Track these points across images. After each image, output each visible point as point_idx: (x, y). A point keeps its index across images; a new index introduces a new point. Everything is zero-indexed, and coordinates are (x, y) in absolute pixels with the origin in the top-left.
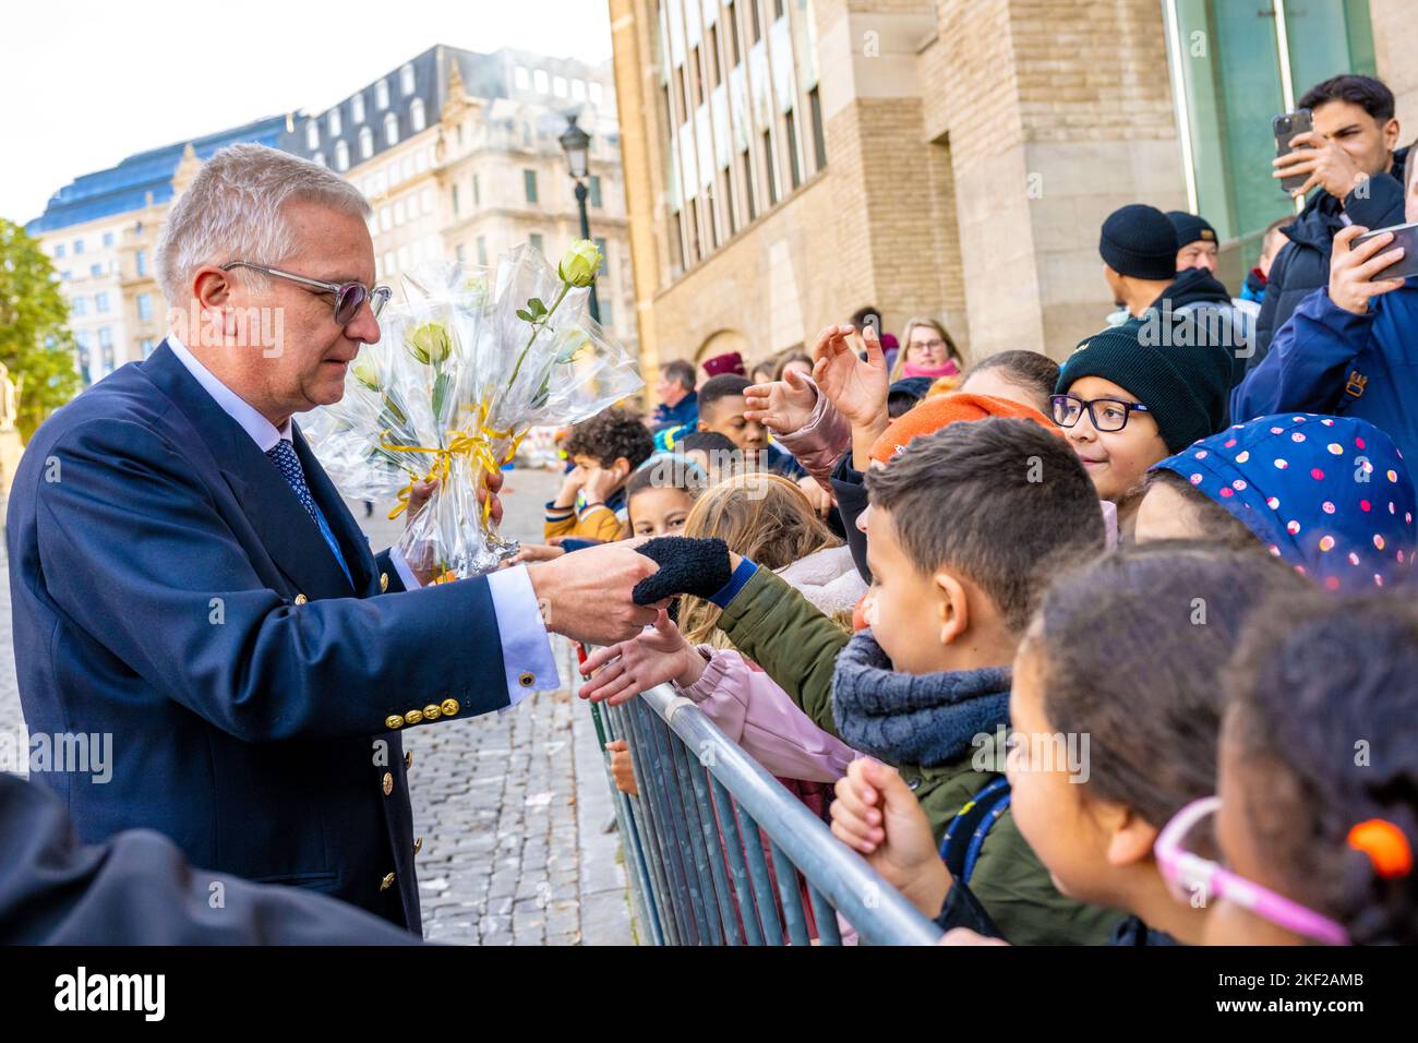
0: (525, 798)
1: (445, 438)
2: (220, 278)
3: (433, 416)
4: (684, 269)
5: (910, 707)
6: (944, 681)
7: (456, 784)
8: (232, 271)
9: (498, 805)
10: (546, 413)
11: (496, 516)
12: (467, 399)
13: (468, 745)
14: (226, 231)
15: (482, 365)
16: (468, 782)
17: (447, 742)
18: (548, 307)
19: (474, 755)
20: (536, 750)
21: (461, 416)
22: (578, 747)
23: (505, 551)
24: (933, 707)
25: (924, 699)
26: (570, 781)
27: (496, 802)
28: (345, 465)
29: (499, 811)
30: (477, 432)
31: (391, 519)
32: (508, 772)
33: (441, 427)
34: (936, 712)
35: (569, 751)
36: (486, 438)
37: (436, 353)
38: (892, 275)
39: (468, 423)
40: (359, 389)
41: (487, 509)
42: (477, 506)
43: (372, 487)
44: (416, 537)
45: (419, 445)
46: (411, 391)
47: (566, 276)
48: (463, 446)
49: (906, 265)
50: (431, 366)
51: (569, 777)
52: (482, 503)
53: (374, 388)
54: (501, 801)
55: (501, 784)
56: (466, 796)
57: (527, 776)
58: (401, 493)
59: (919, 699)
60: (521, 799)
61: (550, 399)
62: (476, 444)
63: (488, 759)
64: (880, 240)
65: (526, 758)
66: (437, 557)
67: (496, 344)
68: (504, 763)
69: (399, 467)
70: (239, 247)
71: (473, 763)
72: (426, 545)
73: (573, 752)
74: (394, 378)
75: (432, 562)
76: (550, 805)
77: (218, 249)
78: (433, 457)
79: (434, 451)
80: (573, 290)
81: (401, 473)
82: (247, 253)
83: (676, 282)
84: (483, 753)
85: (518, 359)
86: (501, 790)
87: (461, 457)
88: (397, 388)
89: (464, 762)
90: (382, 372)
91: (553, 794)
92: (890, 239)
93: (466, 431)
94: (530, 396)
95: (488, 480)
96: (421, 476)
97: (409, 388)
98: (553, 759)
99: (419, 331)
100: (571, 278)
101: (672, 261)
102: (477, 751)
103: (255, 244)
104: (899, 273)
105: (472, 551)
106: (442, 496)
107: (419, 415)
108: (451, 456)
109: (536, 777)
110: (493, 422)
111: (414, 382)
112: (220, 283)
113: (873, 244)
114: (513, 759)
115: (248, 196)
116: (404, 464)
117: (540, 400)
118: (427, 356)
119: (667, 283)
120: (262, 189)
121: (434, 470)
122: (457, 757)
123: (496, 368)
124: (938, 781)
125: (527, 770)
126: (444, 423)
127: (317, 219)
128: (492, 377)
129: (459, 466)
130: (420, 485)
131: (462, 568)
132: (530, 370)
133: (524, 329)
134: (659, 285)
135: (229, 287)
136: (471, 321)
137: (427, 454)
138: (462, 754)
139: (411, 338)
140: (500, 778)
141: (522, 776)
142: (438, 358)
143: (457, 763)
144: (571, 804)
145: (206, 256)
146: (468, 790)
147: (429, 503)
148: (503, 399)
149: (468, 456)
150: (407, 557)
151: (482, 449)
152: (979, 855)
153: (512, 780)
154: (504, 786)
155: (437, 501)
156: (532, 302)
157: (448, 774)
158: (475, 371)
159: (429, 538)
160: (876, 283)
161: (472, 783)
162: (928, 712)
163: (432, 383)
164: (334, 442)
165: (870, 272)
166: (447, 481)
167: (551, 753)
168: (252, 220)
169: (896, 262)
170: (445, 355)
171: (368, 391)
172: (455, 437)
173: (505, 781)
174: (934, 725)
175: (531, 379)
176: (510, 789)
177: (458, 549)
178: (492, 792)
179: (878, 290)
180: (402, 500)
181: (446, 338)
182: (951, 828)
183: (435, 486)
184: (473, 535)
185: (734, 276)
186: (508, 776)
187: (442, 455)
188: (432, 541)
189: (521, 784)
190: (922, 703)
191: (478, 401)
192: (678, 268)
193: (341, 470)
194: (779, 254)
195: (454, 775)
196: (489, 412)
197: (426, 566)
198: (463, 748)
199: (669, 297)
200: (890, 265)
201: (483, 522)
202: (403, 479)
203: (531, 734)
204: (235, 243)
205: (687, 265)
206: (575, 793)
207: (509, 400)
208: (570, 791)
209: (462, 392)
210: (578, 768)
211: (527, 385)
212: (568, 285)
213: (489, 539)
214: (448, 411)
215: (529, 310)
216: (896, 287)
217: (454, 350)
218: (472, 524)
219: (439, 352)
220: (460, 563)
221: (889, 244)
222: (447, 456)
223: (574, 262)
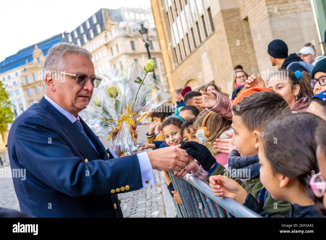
0: (151, 213)
1: (120, 117)
3: (116, 112)
4: (178, 64)
5: (247, 164)
6: (254, 157)
7: (132, 212)
10: (146, 107)
11: (136, 136)
12: (124, 106)
13: (134, 201)
15: (127, 96)
16: (135, 211)
17: (128, 201)
18: (142, 79)
19: (136, 203)
20: (153, 200)
21: (123, 111)
22: (164, 198)
23: (139, 145)
24: (253, 163)
25: (250, 162)
26: (163, 207)
27: (144, 215)
28: (94, 127)
30: (128, 114)
31: (108, 140)
32: (146, 207)
33: (118, 114)
34: (253, 165)
35: (162, 199)
36: (131, 116)
38: (237, 59)
39: (125, 112)
40: (95, 107)
41: (133, 135)
42: (130, 134)
43: (102, 132)
44: (115, 145)
45: (113, 120)
46: (109, 106)
47: (146, 69)
48: (125, 119)
50: (114, 98)
51: (163, 206)
52: (132, 133)
53: (99, 106)
54: (145, 215)
55: (144, 210)
56: (136, 214)
57: (151, 207)
58: (110, 133)
59: (249, 162)
60: (150, 213)
61: (147, 103)
62: (128, 118)
63: (140, 204)
64: (232, 49)
65: (150, 203)
66: (121, 149)
67: (130, 90)
68: (145, 205)
69: (109, 126)
71: (136, 206)
72: (118, 146)
73: (163, 199)
74: (104, 103)
75: (120, 151)
76: (159, 214)
78: (117, 123)
79: (117, 121)
80: (149, 73)
81: (109, 128)
83: (176, 68)
84: (139, 203)
85: (137, 93)
86: (145, 212)
87: (125, 122)
88: (105, 105)
89: (134, 205)
90: (101, 101)
91: (159, 211)
93: (125, 115)
94: (141, 103)
95: (132, 127)
96: (115, 128)
97: (108, 105)
98: (158, 202)
99: (109, 89)
100: (148, 70)
101: (175, 62)
102: (137, 202)
104: (238, 58)
105: (130, 146)
106: (121, 133)
107: (112, 111)
108: (122, 122)
109: (154, 207)
110: (132, 111)
111: (109, 103)
113: (230, 50)
114: (147, 203)
117: (144, 104)
118: (112, 95)
119: (174, 68)
121: (118, 126)
122: (132, 205)
123: (131, 97)
124: (256, 182)
125: (151, 206)
126: (119, 113)
128: (130, 99)
129: (124, 125)
130: (114, 130)
131: (128, 151)
132: (140, 96)
133: (137, 85)
134: (172, 69)
136: (123, 85)
137: (115, 122)
138: (133, 204)
139: (107, 91)
140: (144, 209)
141: (150, 207)
142: (115, 96)
143: (132, 206)
144: (164, 213)
146: (136, 213)
147: (118, 135)
148: (134, 105)
149: (126, 121)
150: (113, 150)
151: (130, 119)
152: (267, 197)
153: (147, 209)
154: (145, 211)
156: (138, 78)
157: (130, 209)
158: (125, 98)
159: (119, 144)
160: (232, 61)
161: (137, 211)
162: (251, 165)
163: (114, 103)
164: (91, 121)
165: (230, 58)
166: (121, 128)
167: (157, 200)
169: (237, 55)
170: (117, 95)
171: (98, 107)
172: (122, 117)
173: (146, 209)
174: (253, 167)
175: (141, 98)
176: (147, 211)
177: (127, 146)
178: (143, 213)
179: (233, 63)
180: (110, 135)
181: (117, 90)
182: (260, 192)
183: (119, 130)
184: (130, 143)
185: (192, 64)
186: (146, 208)
187: (119, 122)
188: (120, 145)
189: (150, 210)
190: (250, 163)
191: (127, 106)
192: (176, 64)
193: (94, 128)
194: (204, 56)
195: (132, 209)
196: (130, 109)
197: (119, 152)
198: (133, 202)
199: (175, 72)
200: (236, 56)
201: (133, 138)
202: (110, 129)
203: (151, 196)
205: (179, 62)
206: (165, 210)
208: (163, 210)
209: (122, 104)
210: (165, 203)
211: (140, 100)
212: (147, 72)
213: (135, 143)
214: (119, 110)
215: (138, 80)
217: (119, 93)
218: (129, 139)
219: (115, 94)
220: (128, 150)
221: (235, 50)
222: (121, 122)
223: (148, 65)
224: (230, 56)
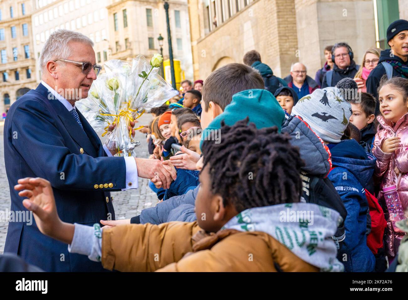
1: (118, 112)
2: (53, 64)
3: (114, 106)
7: (125, 201)
8: (56, 62)
9: (137, 205)
10: (147, 104)
11: (133, 134)
12: (124, 101)
15: (128, 90)
18: (147, 73)
21: (122, 105)
23: (136, 144)
30: (127, 110)
31: (103, 136)
33: (117, 109)
36: (130, 111)
37: (114, 87)
38: (286, 40)
39: (125, 107)
40: (93, 98)
41: (131, 132)
42: (128, 131)
43: (97, 127)
44: (110, 140)
45: (110, 114)
46: (108, 98)
47: (152, 64)
48: (123, 114)
49: (291, 36)
50: (113, 91)
52: (129, 130)
53: (97, 98)
58: (106, 128)
61: (148, 100)
62: (127, 113)
64: (281, 26)
66: (117, 146)
67: (133, 84)
69: (105, 121)
72: (113, 142)
74: (103, 95)
75: (115, 147)
77: (52, 56)
78: (114, 117)
79: (115, 115)
83: (207, 36)
85: (139, 89)
87: (123, 117)
88: (104, 98)
90: (99, 93)
92: (286, 26)
93: (124, 110)
94: (142, 99)
95: (131, 124)
96: (111, 123)
97: (107, 97)
99: (110, 81)
100: (154, 65)
101: (205, 27)
103: (62, 54)
104: (288, 39)
105: (127, 144)
106: (118, 128)
107: (110, 105)
108: (120, 117)
110: (132, 107)
111: (108, 96)
112: (53, 65)
113: (279, 27)
117: (145, 100)
118: (112, 88)
119: (203, 36)
121: (115, 121)
123: (132, 91)
126: (117, 107)
127: (79, 46)
128: (131, 94)
129: (122, 120)
130: (111, 125)
131: (124, 149)
132: (142, 91)
133: (141, 80)
134: (200, 37)
135: (56, 66)
136: (125, 78)
137: (113, 116)
139: (107, 83)
141: (143, 200)
142: (115, 89)
147: (114, 131)
148: (135, 100)
149: (125, 117)
150: (108, 146)
151: (129, 115)
155: (116, 130)
156: (143, 72)
158: (126, 93)
159: (114, 140)
160: (279, 42)
161: (130, 201)
163: (113, 96)
165: (278, 38)
166: (119, 124)
168: (60, 48)
169: (287, 34)
170: (117, 87)
171: (95, 99)
172: (120, 112)
175: (143, 94)
177: (123, 143)
179: (280, 45)
180: (106, 130)
181: (118, 83)
183: (115, 125)
184: (127, 139)
185: (230, 35)
187: (117, 116)
188: (115, 141)
191: (127, 101)
192: (208, 30)
194: (247, 27)
196: (131, 104)
197: (114, 149)
199: (204, 42)
201: (130, 136)
202: (106, 124)
205: (211, 29)
207: (136, 100)
209: (122, 98)
211: (142, 96)
212: (153, 67)
213: (131, 140)
214: (118, 104)
215: (142, 74)
216: (287, 44)
217: (120, 87)
218: (126, 136)
219: (116, 87)
220: (123, 148)
221: (285, 27)
222: (119, 117)
223: (155, 59)
224: (277, 35)
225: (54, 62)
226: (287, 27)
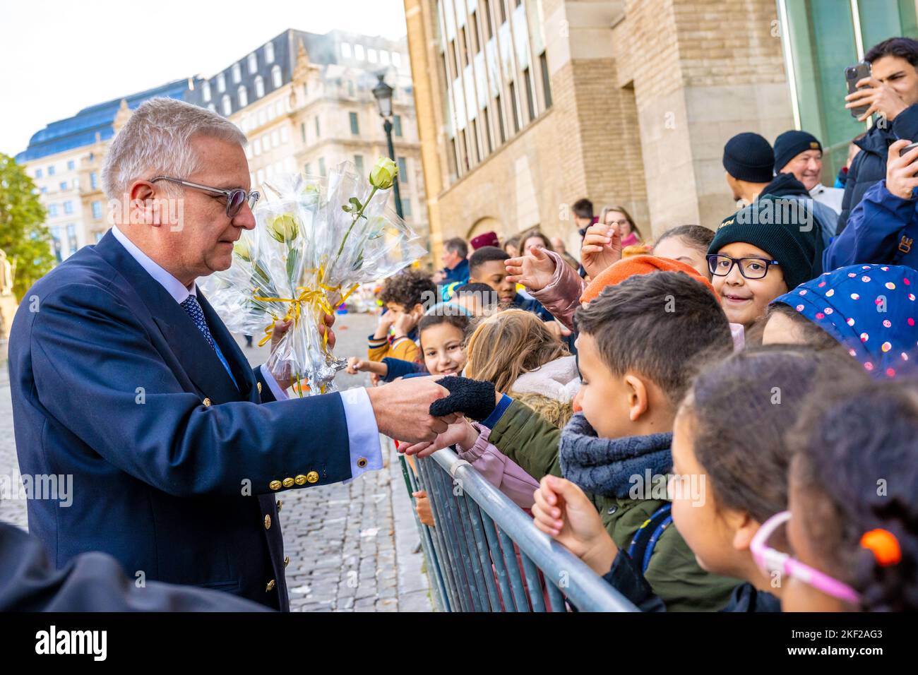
0: (360, 531)
1: (296, 291)
2: (149, 188)
3: (287, 278)
4: (458, 177)
5: (609, 460)
6: (630, 443)
7: (314, 523)
8: (156, 183)
9: (342, 537)
10: (362, 273)
11: (331, 343)
12: (309, 265)
13: (321, 497)
14: (153, 157)
15: (319, 241)
16: (322, 522)
17: (307, 496)
18: (362, 202)
19: (325, 504)
20: (367, 500)
21: (306, 276)
22: (394, 497)
23: (337, 366)
24: (623, 460)
25: (617, 455)
26: (390, 520)
27: (341, 535)
28: (228, 310)
29: (343, 541)
30: (317, 287)
31: (260, 346)
32: (348, 515)
33: (293, 285)
34: (625, 463)
35: (388, 500)
36: (323, 291)
38: (598, 178)
39: (311, 281)
40: (238, 260)
41: (326, 338)
42: (319, 336)
43: (247, 325)
44: (279, 358)
45: (278, 297)
46: (273, 261)
47: (375, 181)
48: (308, 297)
49: (605, 171)
50: (285, 244)
51: (389, 517)
52: (322, 335)
53: (247, 259)
54: (344, 534)
55: (343, 523)
56: (321, 531)
57: (361, 517)
58: (267, 329)
59: (614, 455)
60: (357, 532)
61: (364, 264)
62: (317, 295)
63: (334, 506)
64: (589, 154)
65: (360, 505)
66: (293, 371)
67: (329, 229)
68: (345, 509)
69: (265, 311)
70: (162, 167)
71: (325, 509)
72: (286, 363)
73: (391, 501)
74: (260, 252)
75: (290, 375)
76: (377, 536)
77: (147, 169)
78: (288, 305)
79: (289, 300)
80: (380, 191)
81: (266, 315)
82: (167, 171)
83: (453, 186)
84: (331, 503)
85: (344, 238)
86: (344, 527)
87: (307, 304)
88: (262, 259)
89: (320, 509)
90: (252, 249)
91: (379, 528)
92: (596, 154)
93: (310, 287)
94: (351, 262)
95: (325, 319)
96: (281, 317)
97: (271, 258)
98: (378, 506)
99: (276, 220)
100: (377, 184)
101: (450, 172)
102: (327, 501)
103: (173, 164)
104: (602, 176)
105: (317, 367)
106: (295, 331)
107: (278, 277)
108: (300, 304)
109: (367, 518)
110: (328, 280)
111: (274, 255)
112: (149, 192)
113: (585, 157)
114: (352, 506)
115: (166, 132)
116: (268, 309)
117: (357, 265)
118: (282, 237)
119: (447, 186)
120: (175, 128)
121: (289, 313)
122: (315, 506)
123: (328, 244)
124: (628, 507)
125: (361, 513)
126: (295, 282)
127: (212, 147)
128: (326, 250)
129: (306, 309)
130: (280, 323)
131: (310, 378)
132: (351, 245)
133: (349, 217)
134: (442, 187)
135: (155, 194)
136: (310, 213)
137: (284, 303)
138: (318, 504)
139: (271, 225)
140: (343, 519)
141: (358, 517)
142: (290, 238)
143: (314, 509)
144: (391, 535)
145: (139, 174)
146: (322, 527)
147: (286, 336)
148: (334, 265)
149: (312, 303)
151: (321, 299)
152: (653, 553)
153: (351, 520)
154: (346, 524)
155: (292, 333)
156: (353, 200)
157: (309, 517)
158: (314, 247)
159: (287, 359)
160: (587, 183)
161: (325, 522)
162: (620, 463)
163: (286, 255)
164: (221, 295)
165: (583, 176)
166: (298, 320)
167: (377, 502)
168: (170, 149)
169: (600, 169)
170: (294, 236)
171: (243, 261)
172: (302, 291)
173: (347, 521)
174: (624, 471)
175: (352, 250)
176: (349, 525)
177: (308, 366)
178: (339, 528)
179: (588, 188)
180: (267, 333)
181: (295, 225)
182: (636, 537)
183: (290, 323)
184: (317, 356)
185: (492, 181)
186: (349, 517)
187: (294, 303)
188: (289, 361)
189: (357, 523)
190: (616, 457)
191: (317, 267)
192: (454, 176)
193: (225, 313)
194: (522, 165)
195: (313, 517)
196: (325, 274)
197: (286, 377)
198: (318, 499)
199: (449, 195)
200: (596, 171)
201: (323, 347)
202: (267, 319)
203: (363, 490)
204: (158, 165)
205: (460, 174)
206: (393, 528)
207: (338, 265)
208: (390, 526)
209: (306, 261)
210: (394, 510)
211: (350, 255)
212: (376, 188)
213: (327, 358)
214: (297, 274)
216: (601, 185)
217: (300, 233)
218: (316, 349)
219: (290, 234)
220: (309, 375)
221: (595, 157)
222: (298, 304)
223: (380, 172)
224: (582, 171)
225: (150, 184)
226: (599, 156)
